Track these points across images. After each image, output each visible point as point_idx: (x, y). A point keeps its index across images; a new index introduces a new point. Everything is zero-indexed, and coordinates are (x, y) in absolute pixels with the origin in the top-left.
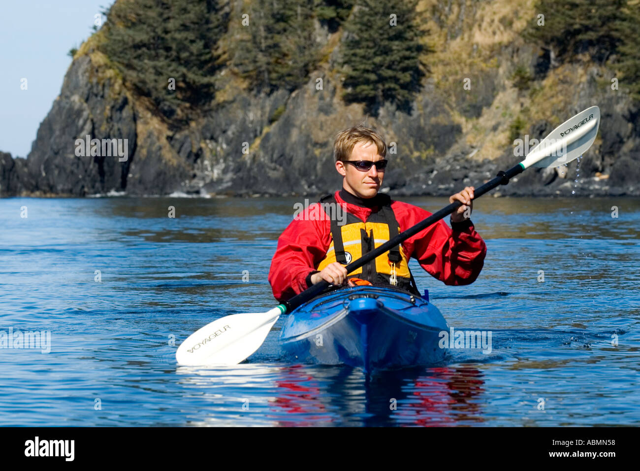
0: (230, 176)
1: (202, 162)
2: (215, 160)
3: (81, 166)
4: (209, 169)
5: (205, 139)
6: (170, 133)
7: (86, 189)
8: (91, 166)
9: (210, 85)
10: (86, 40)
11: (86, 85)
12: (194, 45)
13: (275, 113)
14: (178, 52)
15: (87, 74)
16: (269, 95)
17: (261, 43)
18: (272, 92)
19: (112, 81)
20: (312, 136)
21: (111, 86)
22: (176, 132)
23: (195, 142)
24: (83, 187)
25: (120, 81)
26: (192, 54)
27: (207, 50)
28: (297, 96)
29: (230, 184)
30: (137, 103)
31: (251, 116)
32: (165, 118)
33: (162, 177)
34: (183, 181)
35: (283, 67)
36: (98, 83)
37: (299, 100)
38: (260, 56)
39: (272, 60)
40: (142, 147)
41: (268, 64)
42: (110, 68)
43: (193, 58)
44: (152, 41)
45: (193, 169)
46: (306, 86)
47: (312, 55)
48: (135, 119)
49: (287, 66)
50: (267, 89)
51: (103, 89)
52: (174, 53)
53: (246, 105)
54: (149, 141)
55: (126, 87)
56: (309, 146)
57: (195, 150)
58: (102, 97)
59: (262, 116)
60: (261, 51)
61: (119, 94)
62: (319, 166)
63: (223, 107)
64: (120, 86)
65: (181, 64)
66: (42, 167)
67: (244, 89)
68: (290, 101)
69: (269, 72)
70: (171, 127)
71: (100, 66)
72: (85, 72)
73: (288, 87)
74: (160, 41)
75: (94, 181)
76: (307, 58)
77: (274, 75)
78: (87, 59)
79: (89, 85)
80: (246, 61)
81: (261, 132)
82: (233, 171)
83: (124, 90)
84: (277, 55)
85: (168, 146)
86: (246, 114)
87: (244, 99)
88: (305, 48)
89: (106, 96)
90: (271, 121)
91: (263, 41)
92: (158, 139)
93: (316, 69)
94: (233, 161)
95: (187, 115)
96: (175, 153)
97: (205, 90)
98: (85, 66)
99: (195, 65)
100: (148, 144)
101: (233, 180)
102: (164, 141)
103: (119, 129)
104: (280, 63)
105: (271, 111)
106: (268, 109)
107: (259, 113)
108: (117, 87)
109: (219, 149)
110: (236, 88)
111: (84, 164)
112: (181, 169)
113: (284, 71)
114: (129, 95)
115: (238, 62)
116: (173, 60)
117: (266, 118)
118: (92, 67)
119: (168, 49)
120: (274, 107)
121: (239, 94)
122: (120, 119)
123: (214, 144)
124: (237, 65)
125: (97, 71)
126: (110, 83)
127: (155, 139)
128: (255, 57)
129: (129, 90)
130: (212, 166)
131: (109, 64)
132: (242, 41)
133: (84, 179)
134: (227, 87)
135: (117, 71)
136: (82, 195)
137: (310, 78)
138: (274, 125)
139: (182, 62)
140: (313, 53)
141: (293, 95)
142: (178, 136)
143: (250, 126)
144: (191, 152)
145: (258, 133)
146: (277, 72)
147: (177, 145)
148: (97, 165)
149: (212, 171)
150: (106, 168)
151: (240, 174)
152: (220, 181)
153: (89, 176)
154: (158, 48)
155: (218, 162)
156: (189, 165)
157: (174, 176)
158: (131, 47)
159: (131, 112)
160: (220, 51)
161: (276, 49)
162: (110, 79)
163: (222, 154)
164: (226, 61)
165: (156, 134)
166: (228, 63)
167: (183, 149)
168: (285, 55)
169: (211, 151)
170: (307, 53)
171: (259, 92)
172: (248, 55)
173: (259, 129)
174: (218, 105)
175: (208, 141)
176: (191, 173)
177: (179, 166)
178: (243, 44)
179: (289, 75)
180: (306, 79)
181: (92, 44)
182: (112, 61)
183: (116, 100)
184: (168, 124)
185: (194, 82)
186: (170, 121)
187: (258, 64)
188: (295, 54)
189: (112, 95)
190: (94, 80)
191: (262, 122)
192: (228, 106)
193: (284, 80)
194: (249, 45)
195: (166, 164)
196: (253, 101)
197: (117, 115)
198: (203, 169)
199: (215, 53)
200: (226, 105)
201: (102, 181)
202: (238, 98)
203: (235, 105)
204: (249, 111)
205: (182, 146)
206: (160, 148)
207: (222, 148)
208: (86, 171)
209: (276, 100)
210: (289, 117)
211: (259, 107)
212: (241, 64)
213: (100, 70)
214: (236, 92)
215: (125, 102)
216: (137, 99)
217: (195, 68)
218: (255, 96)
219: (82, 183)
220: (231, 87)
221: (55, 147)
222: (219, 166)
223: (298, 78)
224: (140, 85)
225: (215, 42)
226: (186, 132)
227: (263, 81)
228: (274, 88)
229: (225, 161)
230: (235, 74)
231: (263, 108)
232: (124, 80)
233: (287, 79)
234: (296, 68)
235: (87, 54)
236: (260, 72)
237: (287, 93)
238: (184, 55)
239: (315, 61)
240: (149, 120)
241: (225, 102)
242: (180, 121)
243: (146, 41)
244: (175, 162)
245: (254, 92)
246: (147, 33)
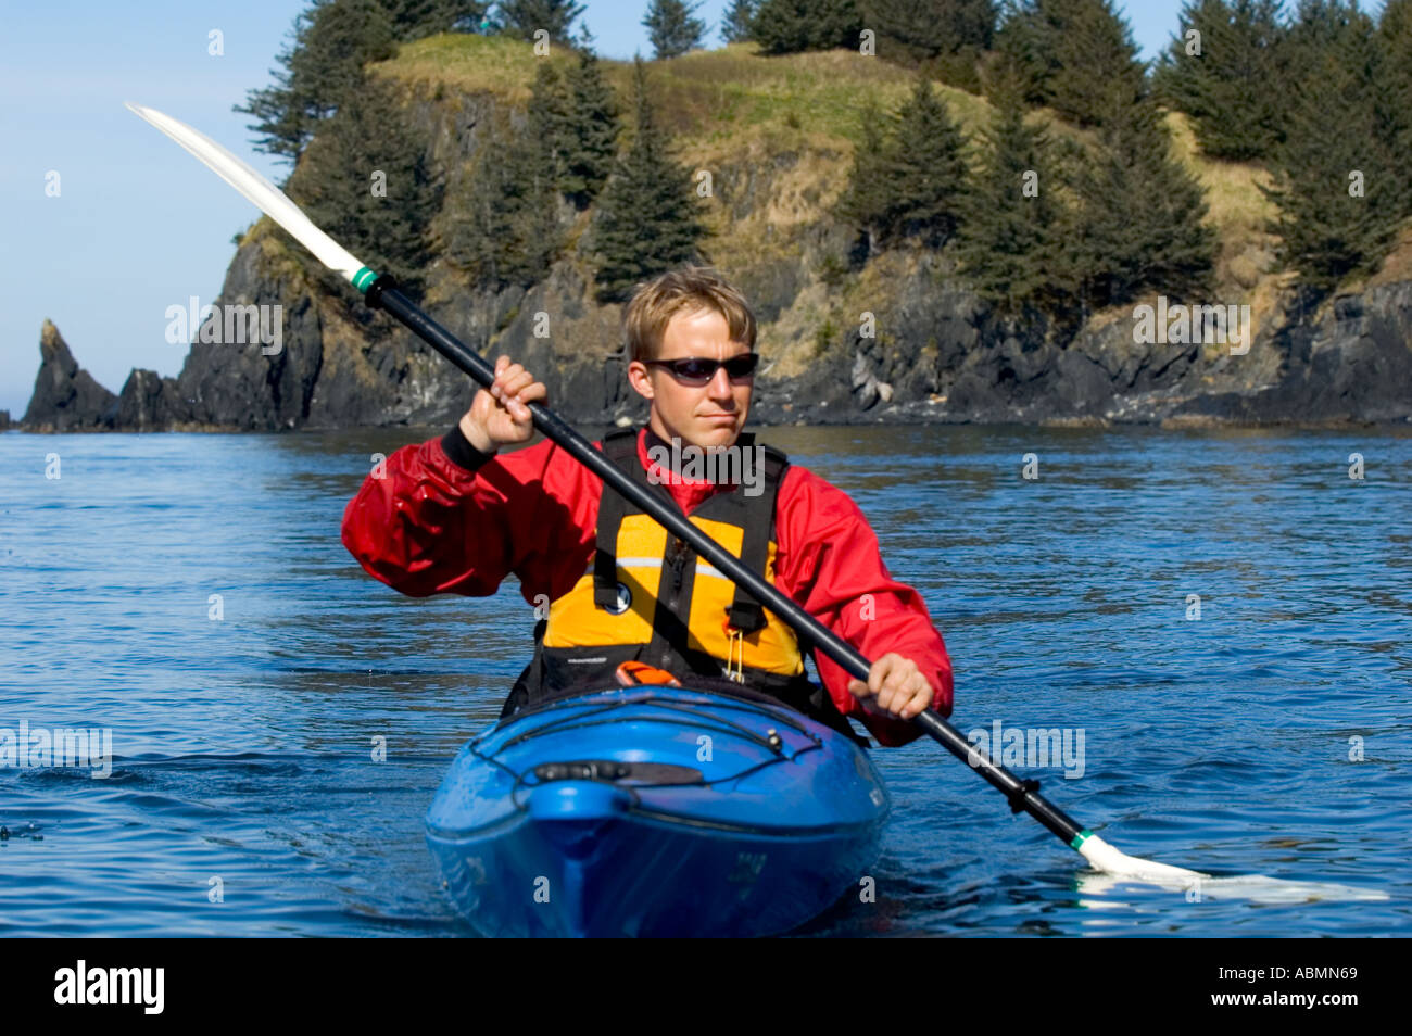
0: (445, 400)
1: (409, 382)
2: (427, 380)
3: (249, 389)
4: (419, 391)
5: (413, 351)
6: (367, 345)
7: (256, 419)
8: (263, 388)
9: (418, 281)
10: (255, 223)
11: (256, 282)
12: (398, 227)
13: (506, 317)
14: (377, 238)
15: (257, 267)
16: (498, 292)
17: (486, 225)
18: (501, 289)
19: (290, 276)
20: (555, 348)
21: (289, 282)
22: (375, 343)
23: (399, 356)
24: (252, 416)
25: (300, 276)
26: (395, 239)
27: (415, 235)
28: (535, 294)
29: (445, 411)
30: (324, 305)
31: (474, 321)
32: (360, 325)
33: (356, 402)
34: (385, 407)
35: (515, 256)
36: (271, 279)
37: (537, 301)
38: (485, 241)
39: (501, 247)
40: (330, 363)
41: (496, 252)
42: (287, 258)
43: (396, 245)
44: (342, 223)
45: (397, 391)
46: (546, 282)
47: (553, 241)
48: (320, 326)
49: (521, 255)
50: (495, 286)
51: (278, 287)
52: (371, 239)
53: (467, 307)
54: (339, 354)
55: (308, 283)
56: (551, 361)
57: (399, 367)
58: (277, 297)
59: (487, 321)
60: (487, 235)
61: (299, 293)
62: (564, 388)
63: (436, 309)
64: (300, 283)
65: (380, 253)
66: (199, 390)
67: (465, 286)
68: (525, 301)
69: (498, 263)
70: (368, 336)
71: (273, 257)
72: (254, 265)
73: (523, 283)
74: (353, 223)
75: (266, 408)
76: (547, 245)
77: (504, 267)
78: (258, 248)
79: (260, 282)
80: (467, 249)
81: (487, 342)
82: (450, 393)
83: (306, 288)
84: (508, 240)
85: (364, 361)
86: (466, 318)
87: (465, 299)
88: (544, 231)
89: (282, 295)
90: (500, 328)
91: (489, 222)
92: (352, 352)
93: (559, 258)
94: (451, 381)
95: (389, 321)
96: (373, 371)
97: (413, 287)
98: (254, 256)
99: (399, 254)
100: (338, 360)
101: (449, 406)
102: (358, 354)
103: (299, 340)
104: (511, 251)
105: (500, 315)
106: (496, 312)
107: (484, 318)
108: (296, 284)
109: (431, 364)
110: (453, 284)
111: (253, 386)
112: (382, 392)
113: (518, 261)
114: (312, 294)
115: (456, 250)
116: (370, 248)
117: (493, 324)
118: (264, 258)
119: (364, 233)
120: (504, 310)
121: (457, 293)
122: (301, 326)
123: (425, 358)
124: (455, 254)
125: (270, 263)
126: (286, 279)
127: (346, 352)
128: (479, 243)
129: (312, 288)
130: (422, 388)
131: (286, 253)
132: (461, 222)
133: (253, 405)
134: (442, 283)
135: (297, 263)
136: (250, 428)
137: (551, 270)
138: (505, 332)
139: (383, 250)
140: (556, 238)
141: (530, 292)
142: (377, 348)
143: (472, 334)
144: (394, 368)
145: (483, 343)
146: (508, 263)
147: (377, 360)
148: (270, 387)
149: (423, 394)
150: (282, 391)
151: (460, 398)
152: (433, 407)
153: (260, 401)
154: (350, 232)
155: (430, 383)
156: (392, 387)
157: (373, 401)
159: (315, 316)
160: (432, 236)
161: (507, 232)
162: (287, 273)
163: (435, 371)
164: (440, 248)
165: (348, 345)
166: (443, 251)
167: (384, 366)
168: (518, 240)
169: (421, 367)
170: (547, 237)
171: (484, 289)
172: (470, 241)
173: (484, 338)
174: (430, 306)
175: (417, 355)
176: (395, 396)
177: (378, 388)
178: (464, 225)
179: (524, 267)
180: (546, 272)
181: (263, 227)
182: (289, 250)
183: (295, 300)
184: (364, 332)
185: (398, 277)
186: (367, 329)
187: (483, 253)
188: (531, 238)
189: (290, 294)
190: (267, 275)
191: (488, 328)
192: (443, 308)
193: (518, 274)
194: (471, 227)
195: (361, 385)
196: (476, 301)
197: (296, 321)
198: (411, 391)
199: (426, 239)
200: (441, 306)
201: (277, 409)
202: (457, 298)
203: (452, 307)
204: (472, 314)
205: (382, 362)
206: (354, 364)
207: (435, 364)
208: (256, 395)
209: (507, 300)
210: (523, 322)
211: (484, 309)
212: (461, 253)
213: (274, 261)
214: (453, 289)
215: (308, 303)
216: (324, 300)
217: (399, 258)
218: (480, 294)
219: (251, 411)
220: (447, 283)
221: (215, 364)
222: (431, 388)
223: (535, 271)
224: (327, 281)
225: (426, 224)
226: (388, 343)
227: (489, 275)
228: (503, 284)
229: (439, 380)
230: (452, 266)
231: (489, 310)
232: (306, 275)
233: (521, 272)
234: (532, 258)
235: (256, 241)
236: (485, 263)
237: (521, 290)
238: (385, 241)
239: (557, 248)
240: (339, 328)
241: (438, 303)
242: (380, 328)
243: (335, 223)
244: (373, 382)
245: (477, 290)
246: (336, 212)
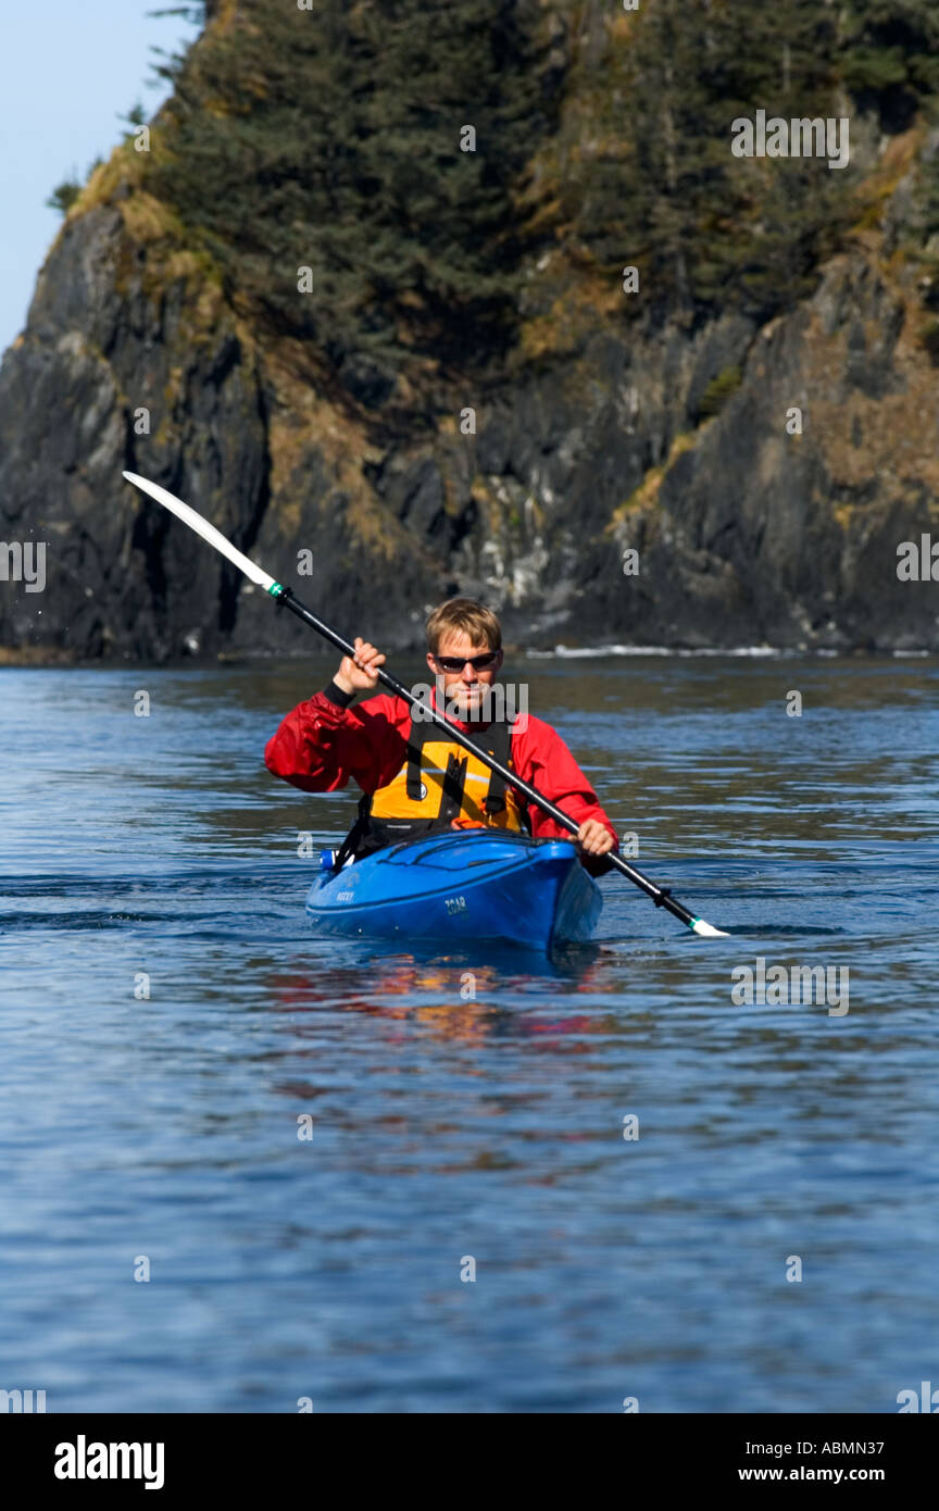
0: (563, 590)
1: (477, 547)
2: (518, 545)
3: (91, 558)
4: (500, 568)
5: (487, 473)
6: (375, 455)
7: (107, 633)
8: (124, 560)
9: (501, 302)
10: (107, 158)
11: (108, 301)
12: (452, 172)
13: (710, 390)
14: (400, 197)
15: (110, 266)
16: (689, 332)
17: (664, 166)
18: (698, 322)
19: (191, 288)
20: (827, 465)
21: (189, 303)
22: (394, 450)
23: (452, 482)
24: (98, 626)
25: (215, 289)
26: (444, 201)
27: (494, 191)
28: (780, 335)
29: (563, 617)
30: (271, 359)
31: (633, 400)
32: (360, 407)
33: (349, 593)
34: (417, 607)
35: (732, 244)
36: (144, 296)
37: (785, 350)
38: (662, 207)
39: (701, 222)
40: (285, 499)
41: (688, 232)
42: (184, 246)
43: (448, 215)
44: (317, 160)
45: (448, 569)
46: (807, 305)
47: (826, 206)
48: (263, 407)
49: (747, 237)
50: (685, 315)
51: (162, 315)
52: (388, 200)
53: (617, 367)
54: (308, 477)
55: (233, 306)
56: (817, 496)
57: (453, 510)
58: (159, 338)
59: (666, 401)
60: (666, 192)
61: (212, 330)
62: (847, 561)
63: (543, 372)
64: (215, 305)
65: (409, 235)
67: (611, 314)
68: (754, 352)
69: (692, 261)
70: (377, 437)
71: (151, 241)
72: (104, 260)
73: (751, 308)
74: (342, 161)
75: (131, 607)
76: (812, 215)
77: (706, 270)
78: (114, 217)
79: (117, 302)
80: (619, 225)
81: (664, 451)
82: (574, 574)
83: (230, 318)
84: (716, 204)
85: (368, 494)
86: (616, 394)
87: (610, 345)
88: (804, 181)
89: (172, 334)
90: (696, 417)
91: (670, 159)
92: (338, 472)
93: (838, 248)
94: (575, 544)
95: (429, 396)
96: (389, 518)
97: (488, 317)
98: (102, 240)
99: (454, 237)
100: (301, 492)
101: (573, 604)
102: (355, 479)
103: (212, 442)
104: (724, 231)
105: (694, 387)
106: (686, 378)
107: (659, 390)
108: (205, 307)
109: (530, 504)
110: (584, 310)
111: (99, 553)
112: (410, 570)
113: (738, 255)
114: (242, 332)
115: (591, 227)
116: (384, 223)
117: (679, 407)
118: (127, 244)
119: (369, 186)
120: (706, 371)
121: (592, 333)
122: (216, 408)
123: (516, 489)
124: (587, 238)
125: (142, 256)
126: (182, 295)
127: (325, 471)
128: (648, 212)
129: (242, 317)
130: (509, 560)
131: (181, 233)
132: (604, 159)
133: (99, 599)
134: (558, 307)
135: (207, 255)
136: (95, 654)
137: (820, 277)
138: (705, 428)
139: (415, 227)
140: (832, 198)
141: (767, 332)
142: (399, 464)
143: (630, 430)
144: (442, 512)
145: (656, 453)
146: (716, 260)
147: (399, 494)
148: (141, 557)
149: (511, 577)
150: (170, 566)
151: (597, 586)
152: (533, 606)
153: (117, 591)
154: (336, 183)
155: (527, 549)
156: (436, 556)
157: (388, 590)
158: (248, 181)
159: (252, 387)
160: (534, 193)
161: (713, 185)
162: (183, 280)
163: (540, 519)
164: (554, 222)
165: (329, 456)
166: (560, 231)
167: (416, 504)
168: (742, 205)
169: (506, 510)
170: (811, 197)
171: (658, 323)
172: (624, 206)
173: (657, 439)
174: (529, 364)
175: (496, 481)
176: (443, 580)
177: (404, 558)
178: (610, 168)
179: (754, 269)
180: (809, 283)
181: (125, 168)
182: (188, 224)
183: (206, 346)
184: (369, 424)
185: (452, 291)
186: (376, 417)
187: (657, 234)
188: (773, 200)
189: (190, 333)
190: (134, 286)
191: (668, 418)
192: (560, 370)
193: (738, 286)
194: (626, 171)
195: (361, 550)
196: (639, 352)
197: (205, 397)
198: (482, 568)
199: (520, 200)
200: (554, 365)
201: (158, 608)
202: (592, 344)
203: (580, 366)
204: (628, 384)
205: (411, 497)
206: (343, 503)
207: (539, 502)
208: (107, 575)
209: (712, 348)
210: (752, 401)
211: (659, 372)
212: (602, 234)
213: (151, 253)
214: (584, 323)
215: (233, 353)
216: (270, 348)
217: (453, 248)
218: (647, 336)
219: (97, 611)
220: (569, 309)
222: (530, 560)
223: (783, 279)
224: (279, 300)
225: (519, 163)
226: (427, 451)
227: (673, 288)
228: (706, 311)
229: (549, 544)
230: (581, 265)
231: (670, 374)
232: (229, 286)
233: (748, 280)
234: (774, 247)
235: (108, 203)
236: (662, 259)
237: (747, 324)
238: (420, 205)
239: (835, 223)
240: (309, 414)
241: (548, 355)
242: (409, 415)
243: (299, 160)
244: (390, 546)
245: (641, 325)
246: (302, 135)
